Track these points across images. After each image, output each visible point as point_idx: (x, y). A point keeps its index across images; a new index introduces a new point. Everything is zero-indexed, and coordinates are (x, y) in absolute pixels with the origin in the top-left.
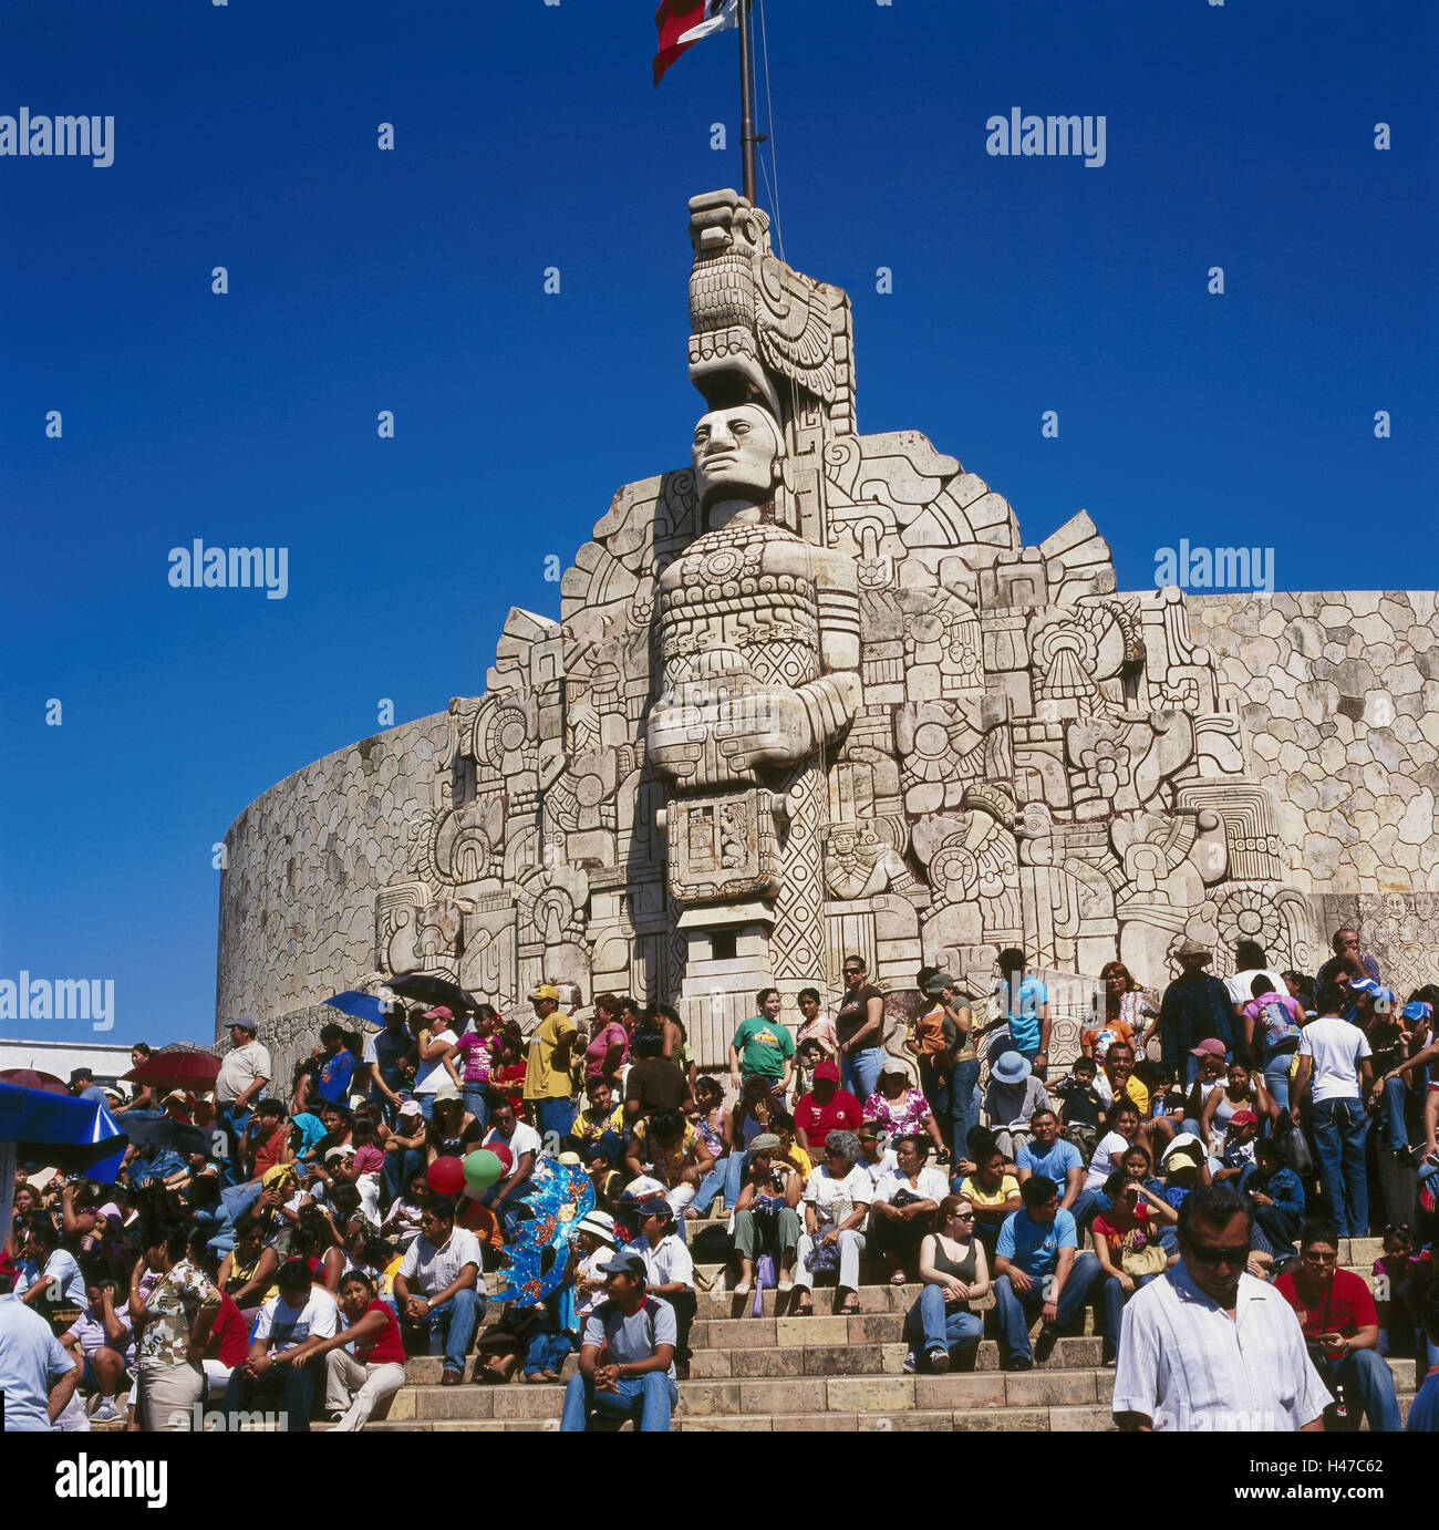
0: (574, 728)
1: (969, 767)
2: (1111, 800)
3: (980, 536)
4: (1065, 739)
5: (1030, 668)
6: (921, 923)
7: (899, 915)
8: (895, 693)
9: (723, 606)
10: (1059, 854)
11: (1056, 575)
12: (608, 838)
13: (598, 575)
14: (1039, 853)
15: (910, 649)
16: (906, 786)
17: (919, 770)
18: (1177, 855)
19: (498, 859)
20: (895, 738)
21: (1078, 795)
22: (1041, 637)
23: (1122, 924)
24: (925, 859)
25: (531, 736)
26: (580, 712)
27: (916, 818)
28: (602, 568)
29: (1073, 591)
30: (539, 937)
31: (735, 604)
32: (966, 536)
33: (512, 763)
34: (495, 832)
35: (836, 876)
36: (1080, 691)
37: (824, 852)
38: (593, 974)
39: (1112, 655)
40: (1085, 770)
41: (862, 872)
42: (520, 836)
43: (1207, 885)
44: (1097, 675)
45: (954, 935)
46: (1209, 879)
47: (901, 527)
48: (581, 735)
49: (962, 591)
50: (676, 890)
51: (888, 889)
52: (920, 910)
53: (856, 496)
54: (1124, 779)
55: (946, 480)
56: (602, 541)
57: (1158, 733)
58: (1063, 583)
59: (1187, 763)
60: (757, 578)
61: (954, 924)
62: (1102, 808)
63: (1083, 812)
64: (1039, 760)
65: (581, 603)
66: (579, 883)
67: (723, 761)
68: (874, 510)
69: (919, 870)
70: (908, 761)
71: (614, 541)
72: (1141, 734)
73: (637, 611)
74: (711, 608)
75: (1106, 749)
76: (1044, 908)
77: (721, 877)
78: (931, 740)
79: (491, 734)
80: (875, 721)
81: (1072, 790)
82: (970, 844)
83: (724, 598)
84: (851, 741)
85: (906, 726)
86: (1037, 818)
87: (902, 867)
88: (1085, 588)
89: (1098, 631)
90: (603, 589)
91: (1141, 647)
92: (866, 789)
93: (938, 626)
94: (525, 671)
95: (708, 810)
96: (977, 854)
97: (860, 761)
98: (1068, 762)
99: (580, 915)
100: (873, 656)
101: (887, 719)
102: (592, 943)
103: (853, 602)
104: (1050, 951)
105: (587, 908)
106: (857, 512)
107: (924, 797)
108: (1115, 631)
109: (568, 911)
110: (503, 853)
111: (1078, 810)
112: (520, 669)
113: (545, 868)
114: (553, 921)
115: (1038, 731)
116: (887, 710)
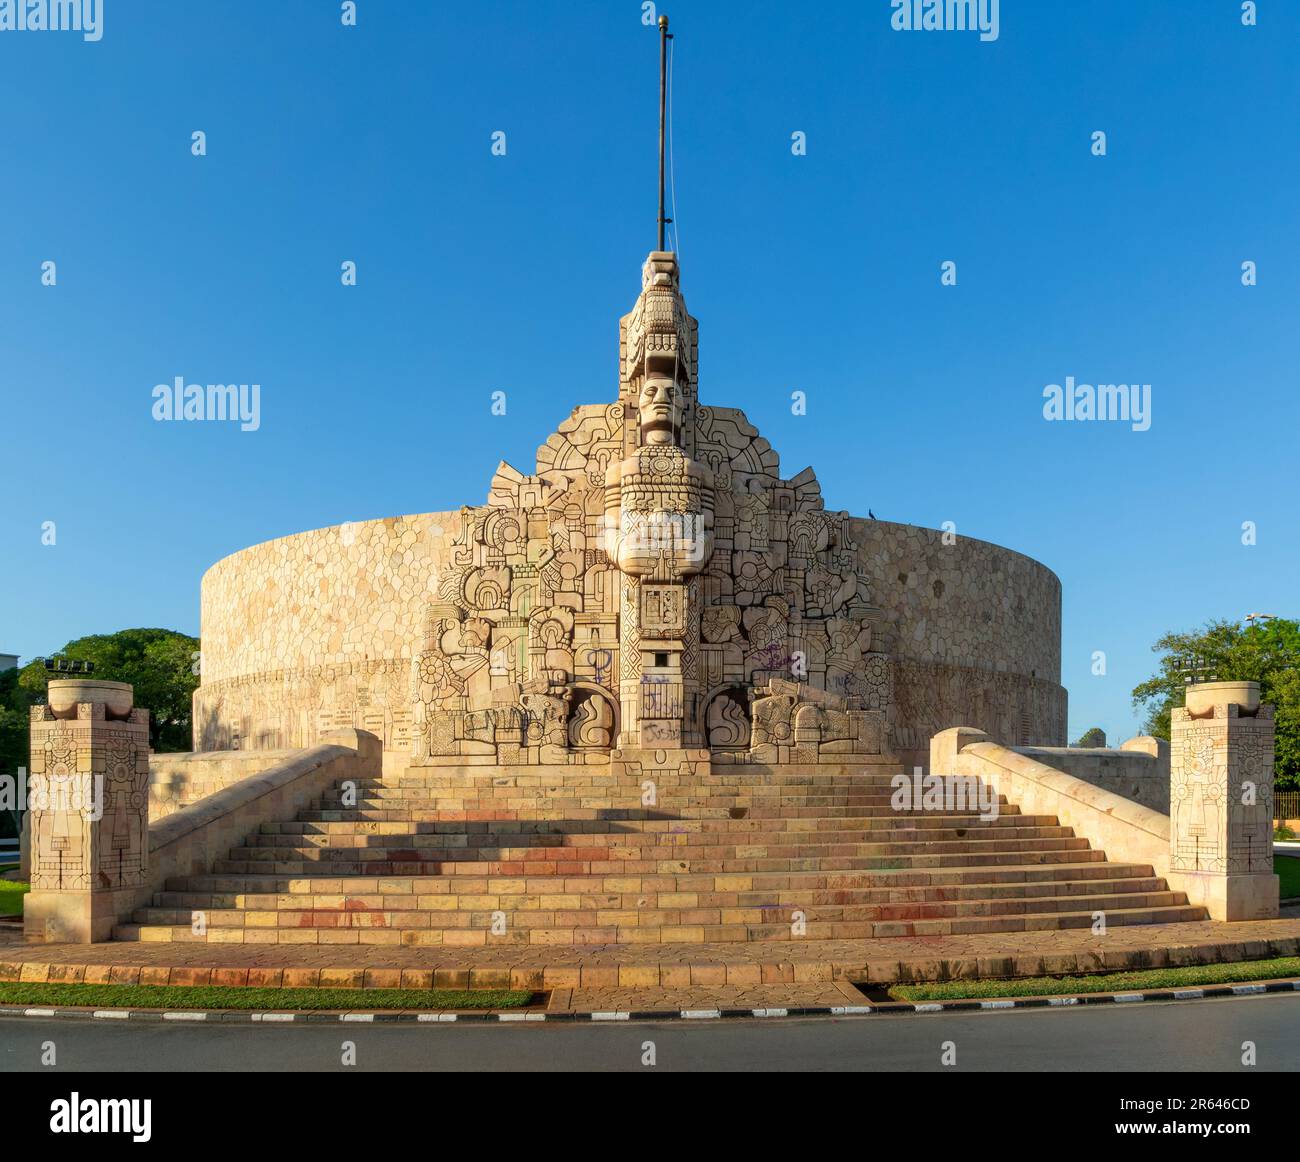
0: (553, 536)
1: (765, 586)
2: (822, 609)
3: (766, 471)
4: (805, 578)
5: (787, 541)
6: (744, 658)
7: (736, 653)
8: (729, 545)
9: (662, 487)
10: (805, 632)
11: (800, 497)
12: (580, 598)
13: (562, 453)
14: (797, 632)
15: (737, 521)
16: (736, 592)
17: (743, 584)
18: (852, 638)
19: (506, 600)
20: (732, 566)
21: (809, 605)
22: (794, 527)
23: (828, 667)
24: (748, 628)
25: (523, 534)
26: (557, 529)
27: (743, 608)
28: (564, 449)
29: (807, 506)
30: (543, 644)
32: (760, 469)
33: (510, 548)
34: (504, 585)
35: (706, 632)
36: (809, 556)
38: (574, 666)
39: (823, 541)
40: (813, 594)
42: (521, 590)
43: (863, 653)
44: (816, 549)
45: (759, 665)
46: (864, 651)
47: (730, 459)
48: (558, 541)
49: (763, 498)
51: (730, 641)
52: (744, 652)
53: (710, 438)
54: (828, 601)
55: (752, 438)
56: (564, 434)
57: (843, 581)
58: (803, 501)
59: (854, 597)
62: (818, 613)
64: (794, 587)
65: (550, 467)
66: (568, 620)
67: (667, 570)
68: (718, 447)
69: (744, 632)
70: (738, 579)
71: (573, 436)
72: (836, 581)
73: (593, 479)
74: (656, 487)
75: (822, 585)
77: (663, 627)
78: (749, 570)
79: (496, 530)
80: (724, 557)
81: (806, 602)
82: (769, 624)
83: (662, 484)
84: (711, 566)
85: (738, 562)
87: (737, 631)
88: (811, 505)
89: (818, 528)
90: (564, 462)
91: (834, 538)
92: (717, 590)
93: (751, 514)
94: (516, 499)
95: (657, 593)
96: (772, 629)
97: (715, 576)
98: (805, 590)
99: (567, 635)
100: (719, 524)
101: (729, 557)
102: (575, 651)
103: (711, 494)
105: (572, 632)
106: (710, 447)
107: (744, 598)
108: (825, 530)
109: (561, 633)
110: (509, 598)
111: (809, 612)
112: (512, 497)
113: (547, 609)
114: (552, 636)
115: (794, 573)
116: (729, 553)
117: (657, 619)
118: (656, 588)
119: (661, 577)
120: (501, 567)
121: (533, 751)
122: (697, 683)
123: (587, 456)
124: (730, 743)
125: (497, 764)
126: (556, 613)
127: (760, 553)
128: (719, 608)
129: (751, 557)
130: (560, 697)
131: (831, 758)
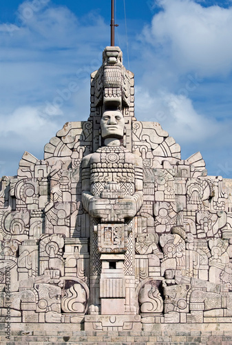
0: (53, 194)
1: (173, 222)
2: (206, 234)
3: (173, 155)
4: (196, 216)
5: (186, 195)
6: (161, 262)
7: (155, 260)
8: (152, 198)
9: (113, 170)
10: (196, 247)
11: (193, 170)
12: (68, 229)
13: (58, 148)
14: (191, 247)
15: (156, 186)
16: (156, 225)
17: (160, 221)
18: (224, 250)
19: (27, 229)
20: (153, 211)
21: (199, 231)
22: (189, 187)
23: (210, 267)
24: (162, 246)
25: (36, 193)
26: (55, 189)
27: (160, 234)
28: (60, 146)
29: (197, 174)
30: (47, 255)
31: (116, 170)
32: (169, 155)
33: (29, 200)
34: (26, 221)
35: (138, 248)
36: (198, 203)
37: (136, 241)
38: (65, 268)
39: (206, 195)
40: (200, 225)
41: (145, 247)
42: (35, 224)
43: (230, 258)
44: (203, 199)
45: (169, 267)
47: (152, 150)
48: (56, 197)
49: (171, 172)
50: (100, 249)
51: (152, 253)
52: (160, 259)
53: (141, 139)
54: (210, 228)
55: (165, 138)
56: (60, 137)
57: (219, 217)
58: (194, 172)
59: (225, 226)
60: (123, 164)
61: (169, 264)
62: (204, 235)
63: (199, 236)
64: (189, 221)
65: (52, 155)
66: (61, 242)
67: (116, 216)
68: (146, 144)
69: (161, 248)
70: (157, 218)
71: (64, 138)
72: (214, 217)
73: (75, 163)
74: (109, 170)
75: (206, 220)
76: (191, 261)
77: (113, 247)
78: (163, 213)
79: (22, 190)
80: (148, 206)
81: (197, 230)
82: (175, 243)
83: (113, 168)
84: (141, 211)
85: (157, 208)
86: (191, 238)
87: (156, 247)
88: (200, 174)
89: (204, 187)
90: (60, 152)
91: (214, 192)
92: (145, 224)
93: (164, 181)
94: (33, 173)
95: (110, 228)
96: (176, 246)
97: (144, 216)
98: (196, 222)
99: (61, 250)
100: (146, 187)
101: (151, 206)
102: (65, 259)
103: (141, 171)
104: (192, 272)
105: (64, 249)
106: (141, 143)
107: (160, 229)
108: (208, 188)
109: (57, 249)
110: (29, 228)
111: (199, 235)
112: (30, 171)
113: (50, 235)
114: (52, 251)
115: (189, 213)
116: (152, 203)
117: (110, 243)
118: (109, 225)
119: (113, 220)
120: (25, 211)
121: (42, 315)
122: (134, 277)
123: (72, 149)
124: (152, 311)
125: (22, 322)
126: (54, 238)
127: (169, 202)
128: (146, 234)
129: (164, 205)
130: (57, 284)
131: (210, 320)
